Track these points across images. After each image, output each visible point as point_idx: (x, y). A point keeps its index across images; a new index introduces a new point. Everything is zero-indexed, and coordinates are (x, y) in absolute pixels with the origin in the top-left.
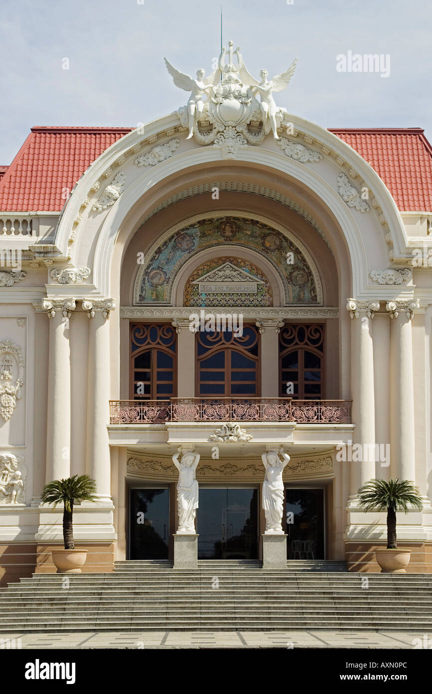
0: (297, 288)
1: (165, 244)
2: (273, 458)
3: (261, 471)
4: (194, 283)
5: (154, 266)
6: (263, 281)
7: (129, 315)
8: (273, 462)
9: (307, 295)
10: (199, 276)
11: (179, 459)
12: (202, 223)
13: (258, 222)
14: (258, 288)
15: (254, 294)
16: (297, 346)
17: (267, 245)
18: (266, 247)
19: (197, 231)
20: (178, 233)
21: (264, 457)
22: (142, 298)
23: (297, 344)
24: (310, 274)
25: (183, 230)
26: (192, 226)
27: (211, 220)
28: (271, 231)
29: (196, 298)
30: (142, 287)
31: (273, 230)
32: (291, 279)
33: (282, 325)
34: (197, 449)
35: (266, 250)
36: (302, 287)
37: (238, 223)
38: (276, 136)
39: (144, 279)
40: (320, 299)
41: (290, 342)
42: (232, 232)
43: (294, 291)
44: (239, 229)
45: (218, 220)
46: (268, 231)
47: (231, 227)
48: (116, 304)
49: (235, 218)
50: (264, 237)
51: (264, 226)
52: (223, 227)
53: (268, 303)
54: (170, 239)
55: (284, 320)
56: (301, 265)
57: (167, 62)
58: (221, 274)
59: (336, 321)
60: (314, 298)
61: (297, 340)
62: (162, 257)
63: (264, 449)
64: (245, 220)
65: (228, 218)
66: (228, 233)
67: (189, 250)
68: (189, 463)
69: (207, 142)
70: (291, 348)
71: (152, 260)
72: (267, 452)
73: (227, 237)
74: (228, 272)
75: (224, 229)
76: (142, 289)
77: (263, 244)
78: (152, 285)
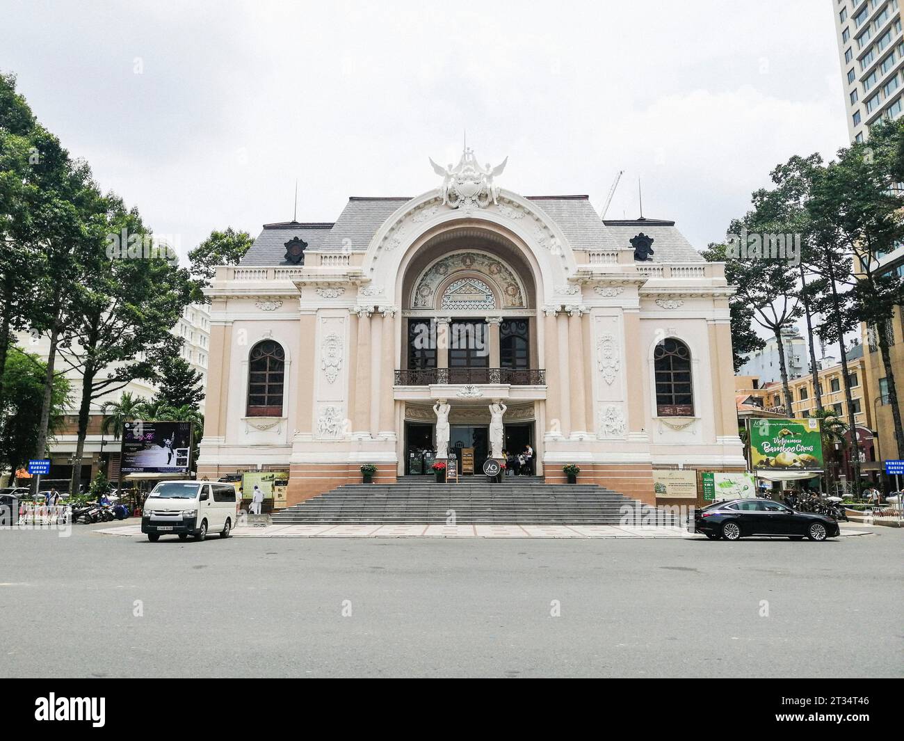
0: (511, 297)
1: (430, 270)
2: (496, 407)
3: (489, 415)
4: (447, 294)
5: (423, 284)
6: (490, 293)
7: (407, 315)
8: (496, 410)
9: (517, 302)
10: (450, 290)
11: (438, 408)
12: (452, 257)
13: (486, 256)
14: (487, 298)
15: (484, 302)
16: (511, 334)
17: (492, 270)
18: (491, 272)
19: (449, 262)
20: (437, 264)
21: (490, 406)
22: (416, 305)
24: (518, 288)
25: (441, 261)
26: (446, 259)
27: (458, 255)
28: (494, 262)
29: (448, 304)
30: (416, 297)
31: (496, 261)
32: (507, 291)
33: (501, 320)
34: (449, 401)
36: (514, 295)
37: (474, 256)
38: (496, 203)
39: (417, 292)
40: (525, 304)
42: (470, 262)
43: (509, 299)
44: (475, 260)
45: (462, 255)
46: (491, 262)
47: (470, 259)
48: (398, 308)
49: (472, 254)
50: (490, 265)
51: (490, 258)
52: (465, 259)
53: (493, 307)
54: (433, 267)
55: (503, 318)
56: (513, 283)
57: (431, 160)
58: (464, 289)
59: (535, 318)
60: (521, 303)
62: (428, 279)
63: (491, 402)
64: (478, 255)
65: (468, 254)
66: (468, 263)
67: (445, 273)
68: (444, 410)
69: (455, 206)
71: (422, 280)
72: (492, 404)
73: (468, 265)
74: (468, 287)
75: (465, 261)
76: (416, 299)
77: (490, 270)
78: (422, 296)
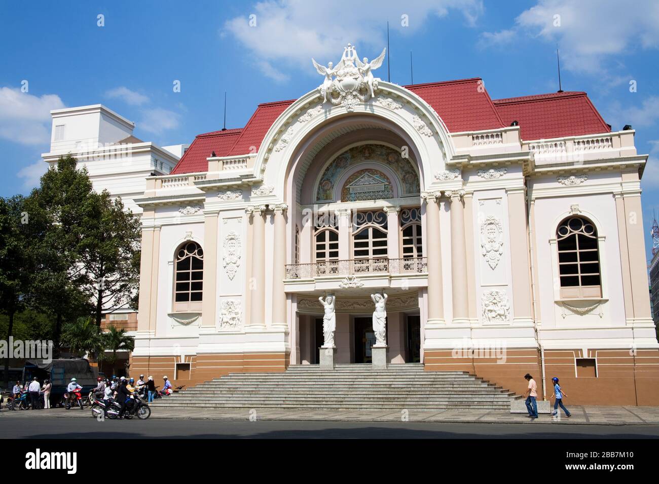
0: (408, 185)
1: (331, 164)
4: (347, 187)
5: (325, 178)
6: (388, 182)
8: (378, 299)
10: (350, 182)
12: (352, 150)
13: (384, 146)
14: (385, 187)
15: (382, 191)
16: (412, 222)
17: (390, 159)
18: (389, 161)
19: (349, 155)
20: (338, 158)
21: (372, 296)
22: (318, 199)
23: (411, 221)
25: (341, 155)
26: (346, 152)
27: (357, 148)
28: (392, 151)
29: (349, 197)
30: (318, 192)
31: (394, 150)
32: (405, 180)
33: (400, 209)
35: (389, 163)
37: (373, 147)
38: (373, 96)
39: (319, 187)
41: (406, 220)
42: (369, 153)
43: (406, 187)
44: (373, 151)
45: (361, 147)
46: (389, 151)
47: (368, 150)
49: (371, 145)
50: (388, 155)
51: (388, 148)
52: (364, 151)
53: (391, 196)
54: (334, 161)
55: (401, 206)
56: (410, 170)
58: (362, 180)
61: (411, 218)
62: (329, 173)
64: (377, 145)
65: (367, 145)
66: (367, 155)
67: (345, 167)
68: (329, 302)
70: (408, 224)
71: (323, 175)
73: (366, 157)
74: (366, 178)
75: (364, 152)
76: (318, 193)
77: (387, 159)
78: (324, 190)
